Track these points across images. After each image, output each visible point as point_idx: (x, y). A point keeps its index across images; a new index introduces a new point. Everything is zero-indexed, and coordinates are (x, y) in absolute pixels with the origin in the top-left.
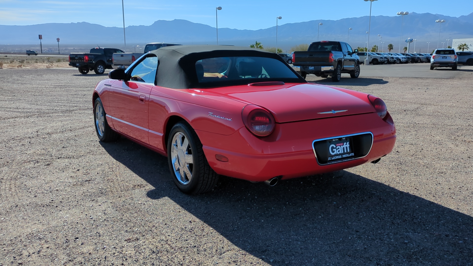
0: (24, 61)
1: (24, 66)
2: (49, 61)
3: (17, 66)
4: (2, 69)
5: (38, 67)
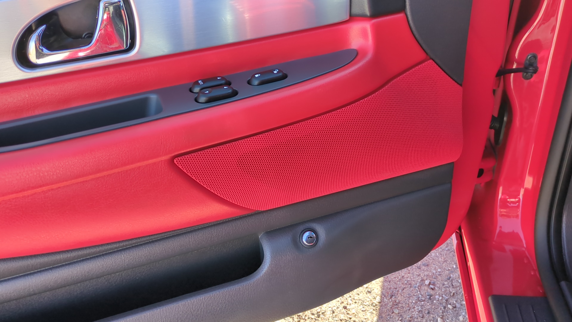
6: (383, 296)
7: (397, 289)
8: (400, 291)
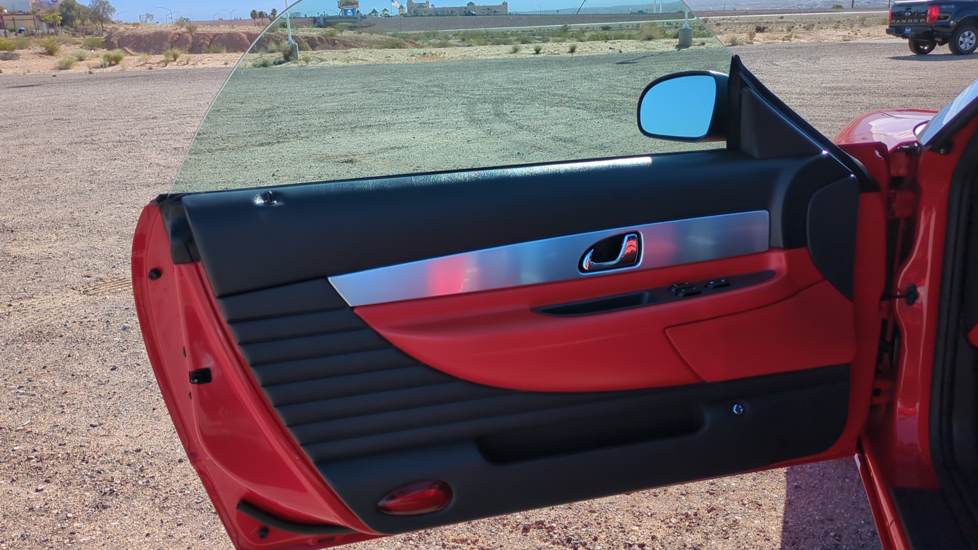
0: (813, 25)
1: (796, 37)
2: (863, 23)
3: (781, 38)
4: (753, 44)
5: (824, 40)
6: (783, 544)
7: (799, 539)
8: (803, 540)
